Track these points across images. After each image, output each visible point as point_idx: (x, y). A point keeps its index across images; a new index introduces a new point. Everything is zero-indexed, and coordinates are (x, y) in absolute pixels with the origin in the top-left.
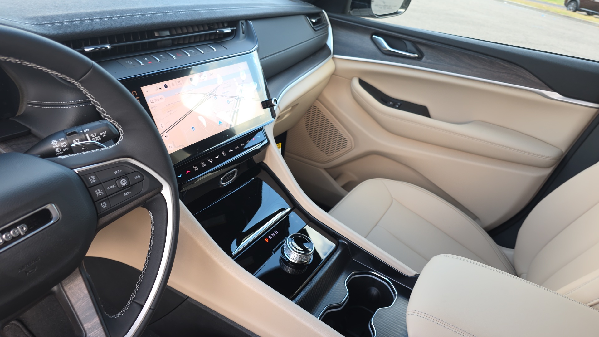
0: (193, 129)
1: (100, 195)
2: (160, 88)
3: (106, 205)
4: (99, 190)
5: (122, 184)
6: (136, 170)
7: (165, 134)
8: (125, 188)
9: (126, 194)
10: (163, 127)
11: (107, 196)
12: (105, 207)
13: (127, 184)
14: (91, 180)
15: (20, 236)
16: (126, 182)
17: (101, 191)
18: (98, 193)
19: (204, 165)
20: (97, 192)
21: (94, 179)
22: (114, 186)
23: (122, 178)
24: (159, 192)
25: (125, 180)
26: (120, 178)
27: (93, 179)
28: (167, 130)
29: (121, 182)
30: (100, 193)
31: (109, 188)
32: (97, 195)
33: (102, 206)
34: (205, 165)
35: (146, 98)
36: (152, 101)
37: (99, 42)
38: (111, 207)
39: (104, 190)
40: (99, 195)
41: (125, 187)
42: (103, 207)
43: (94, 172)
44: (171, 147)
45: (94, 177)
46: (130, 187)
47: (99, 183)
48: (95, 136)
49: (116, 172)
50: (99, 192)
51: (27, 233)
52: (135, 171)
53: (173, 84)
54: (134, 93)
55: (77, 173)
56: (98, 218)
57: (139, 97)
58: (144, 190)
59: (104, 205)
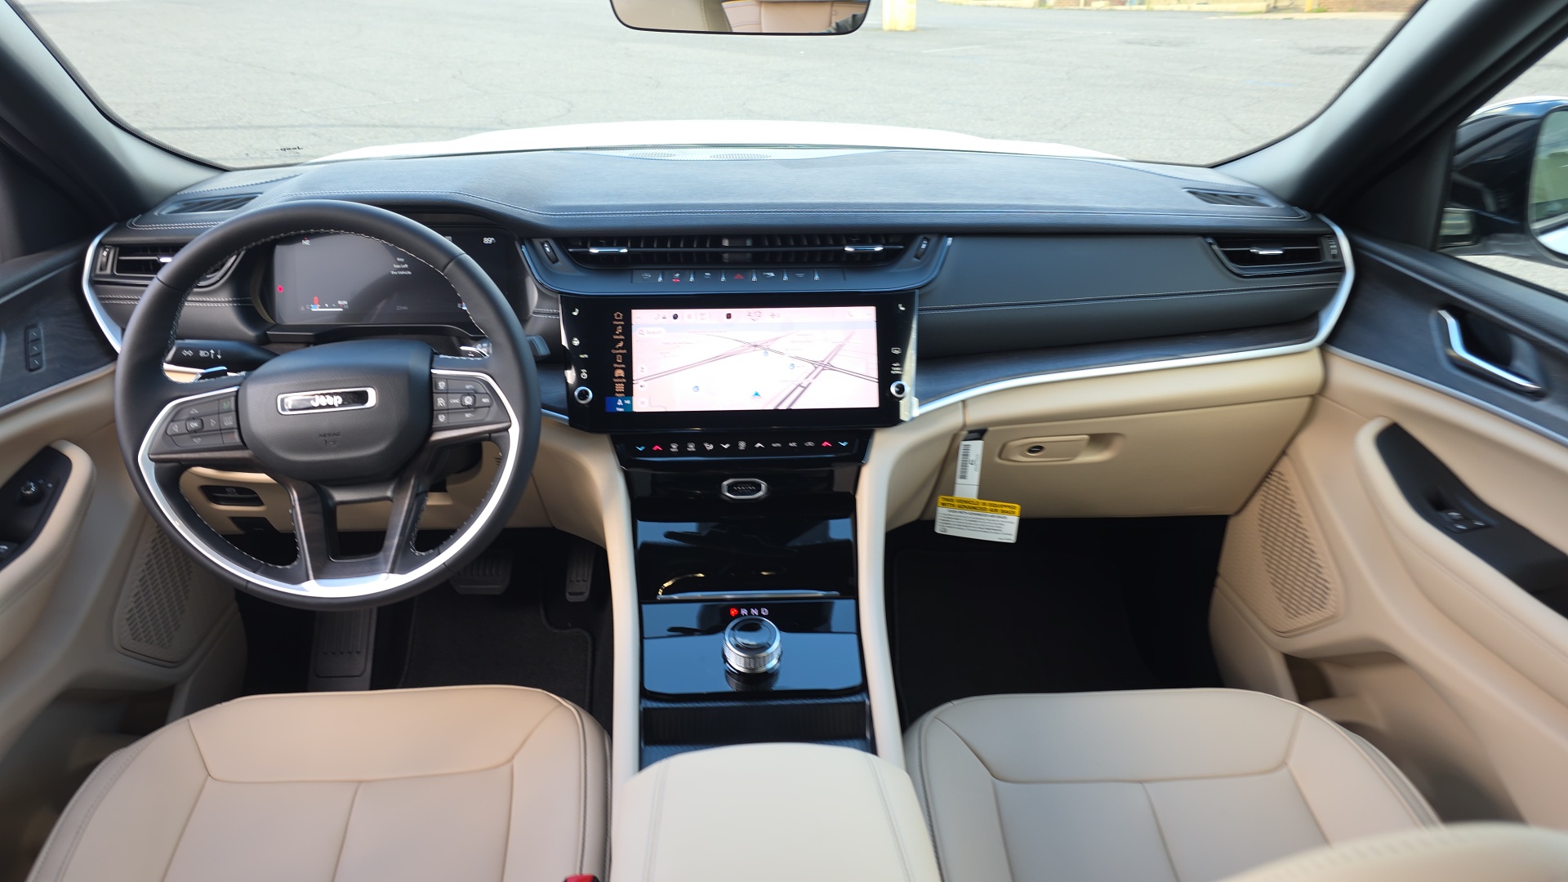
0: (695, 390)
1: (442, 405)
2: (664, 318)
3: (444, 420)
4: (442, 400)
5: (466, 402)
6: (488, 392)
7: (641, 382)
9: (467, 415)
10: (642, 371)
11: (448, 409)
12: (442, 421)
13: (471, 404)
14: (440, 386)
15: (333, 406)
16: (471, 402)
17: (444, 401)
19: (691, 447)
21: (444, 386)
22: (459, 401)
23: (471, 395)
24: (507, 429)
25: (472, 399)
26: (467, 394)
27: (442, 385)
28: (647, 379)
29: (466, 400)
30: (442, 403)
31: (452, 401)
33: (440, 419)
34: (694, 450)
35: (633, 326)
36: (640, 331)
37: (615, 245)
38: (449, 424)
39: (447, 402)
40: (440, 404)
41: (469, 407)
42: (440, 421)
44: (643, 403)
45: (444, 384)
46: (473, 410)
47: (446, 392)
49: (468, 387)
50: (440, 402)
51: (340, 406)
52: (486, 393)
53: (689, 317)
54: (618, 316)
55: (431, 373)
56: (431, 431)
57: (622, 323)
58: (489, 419)
59: (442, 418)
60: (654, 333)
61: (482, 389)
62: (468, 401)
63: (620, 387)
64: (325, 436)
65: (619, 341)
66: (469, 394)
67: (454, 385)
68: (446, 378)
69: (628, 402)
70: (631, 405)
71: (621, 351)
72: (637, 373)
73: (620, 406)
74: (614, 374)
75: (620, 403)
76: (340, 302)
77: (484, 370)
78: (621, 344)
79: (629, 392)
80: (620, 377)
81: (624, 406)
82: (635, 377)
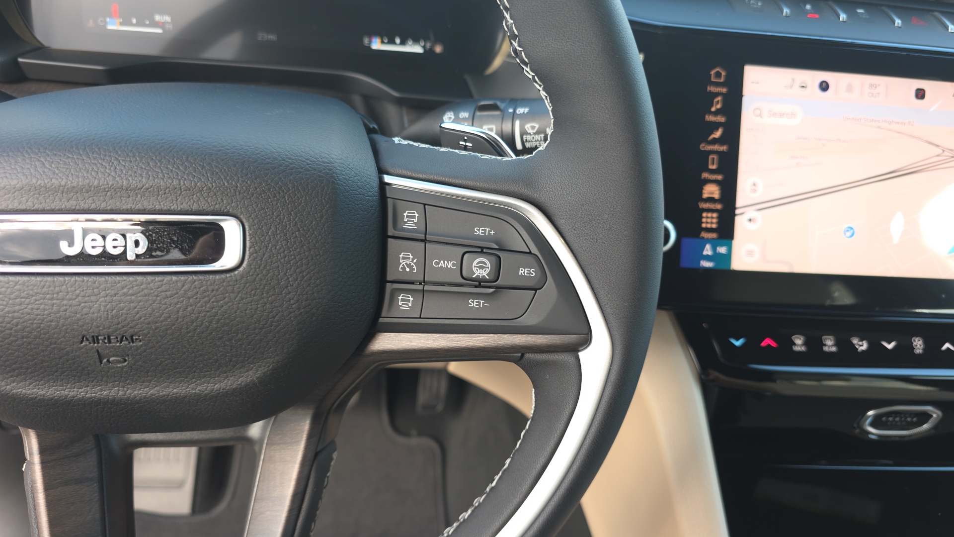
0: (848, 234)
1: (408, 270)
2: (803, 87)
3: (410, 304)
4: (411, 257)
5: (474, 269)
6: (535, 250)
7: (751, 213)
8: (479, 286)
9: (473, 303)
10: (755, 191)
11: (424, 283)
12: (405, 308)
13: (488, 278)
14: (406, 220)
16: (488, 270)
17: (415, 261)
18: (403, 263)
19: (830, 344)
20: (403, 258)
21: (415, 221)
22: (453, 265)
23: (485, 253)
24: (575, 349)
25: (489, 265)
26: (480, 250)
27: (411, 220)
28: (764, 206)
29: (475, 264)
30: (409, 266)
31: (437, 263)
32: (401, 266)
33: (400, 303)
34: (834, 349)
36: (758, 112)
38: (420, 318)
39: (424, 265)
40: (404, 268)
41: (480, 283)
42: (401, 306)
43: (425, 205)
44: (750, 253)
45: (417, 215)
46: (491, 290)
47: (422, 236)
48: (535, 131)
49: (479, 231)
50: (405, 261)
52: (530, 253)
53: (850, 88)
54: (718, 75)
55: (383, 185)
56: (374, 328)
57: (724, 90)
58: (528, 320)
59: (405, 303)
60: (782, 115)
61: (518, 240)
62: (480, 267)
63: (710, 220)
64: (95, 339)
65: (715, 126)
66: (482, 251)
67: (440, 223)
68: (424, 202)
69: (722, 250)
70: (728, 257)
71: (716, 147)
72: (744, 194)
73: (708, 258)
74: (701, 194)
75: (708, 251)
76: (158, 18)
77: (525, 191)
78: (718, 134)
79: (726, 231)
80: (711, 200)
81: (715, 257)
82: (740, 201)
